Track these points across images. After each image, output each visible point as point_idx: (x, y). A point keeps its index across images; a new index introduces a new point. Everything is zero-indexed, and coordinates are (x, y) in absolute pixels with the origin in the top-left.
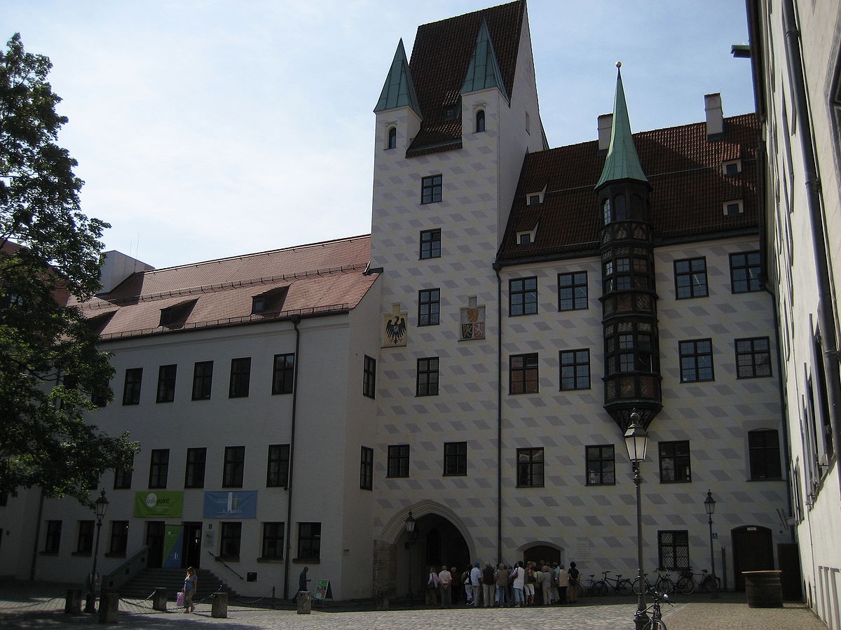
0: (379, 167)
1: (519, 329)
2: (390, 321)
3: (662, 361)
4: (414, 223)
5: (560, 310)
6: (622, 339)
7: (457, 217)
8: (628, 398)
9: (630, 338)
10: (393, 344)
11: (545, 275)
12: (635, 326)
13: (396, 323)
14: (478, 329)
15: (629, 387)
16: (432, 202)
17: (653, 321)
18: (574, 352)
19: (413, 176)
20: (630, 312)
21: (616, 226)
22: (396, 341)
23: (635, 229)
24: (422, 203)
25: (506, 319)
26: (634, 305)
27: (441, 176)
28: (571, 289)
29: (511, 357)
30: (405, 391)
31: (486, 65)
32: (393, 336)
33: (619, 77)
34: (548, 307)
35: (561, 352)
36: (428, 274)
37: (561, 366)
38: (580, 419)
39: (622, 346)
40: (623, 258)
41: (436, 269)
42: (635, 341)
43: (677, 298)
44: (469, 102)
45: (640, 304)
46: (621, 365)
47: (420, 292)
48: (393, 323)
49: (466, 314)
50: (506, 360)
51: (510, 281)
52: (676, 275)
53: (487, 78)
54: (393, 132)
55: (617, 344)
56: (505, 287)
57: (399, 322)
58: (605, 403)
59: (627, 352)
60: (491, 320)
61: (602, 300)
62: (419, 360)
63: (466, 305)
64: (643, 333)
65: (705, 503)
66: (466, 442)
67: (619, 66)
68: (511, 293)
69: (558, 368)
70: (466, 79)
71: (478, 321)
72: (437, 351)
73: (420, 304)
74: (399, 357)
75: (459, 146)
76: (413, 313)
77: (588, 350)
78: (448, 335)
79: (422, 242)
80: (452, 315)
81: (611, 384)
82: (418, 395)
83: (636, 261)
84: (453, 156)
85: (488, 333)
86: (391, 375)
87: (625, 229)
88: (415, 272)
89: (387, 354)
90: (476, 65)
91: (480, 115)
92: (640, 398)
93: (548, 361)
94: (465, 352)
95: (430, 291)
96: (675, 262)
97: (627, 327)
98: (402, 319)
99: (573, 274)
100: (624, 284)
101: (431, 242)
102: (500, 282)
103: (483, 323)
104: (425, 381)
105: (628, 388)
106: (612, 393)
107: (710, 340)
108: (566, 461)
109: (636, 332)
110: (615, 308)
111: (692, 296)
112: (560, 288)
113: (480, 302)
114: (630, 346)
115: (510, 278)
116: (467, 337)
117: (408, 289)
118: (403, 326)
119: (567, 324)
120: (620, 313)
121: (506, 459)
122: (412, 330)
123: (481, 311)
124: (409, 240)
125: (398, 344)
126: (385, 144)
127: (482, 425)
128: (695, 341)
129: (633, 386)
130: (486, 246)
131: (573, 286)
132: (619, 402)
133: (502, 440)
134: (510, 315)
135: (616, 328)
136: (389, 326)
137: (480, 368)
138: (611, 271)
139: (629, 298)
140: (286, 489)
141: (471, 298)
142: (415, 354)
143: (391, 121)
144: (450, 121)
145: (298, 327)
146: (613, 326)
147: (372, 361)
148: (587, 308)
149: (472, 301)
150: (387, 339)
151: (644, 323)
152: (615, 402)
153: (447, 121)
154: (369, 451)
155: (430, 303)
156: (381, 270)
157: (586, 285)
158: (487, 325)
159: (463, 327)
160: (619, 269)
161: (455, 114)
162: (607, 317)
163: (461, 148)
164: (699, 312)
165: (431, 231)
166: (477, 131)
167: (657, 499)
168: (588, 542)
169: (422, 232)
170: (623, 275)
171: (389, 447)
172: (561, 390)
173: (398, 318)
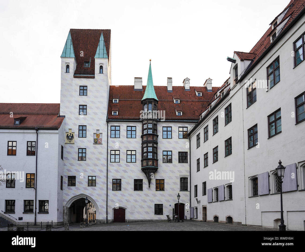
0: (63, 79)
1: (113, 142)
2: (68, 135)
4: (77, 102)
5: (127, 138)
6: (149, 148)
7: (93, 102)
8: (150, 166)
9: (151, 148)
10: (69, 142)
11: (122, 126)
12: (153, 145)
13: (70, 136)
14: (100, 141)
16: (83, 95)
17: (157, 143)
18: (131, 151)
19: (77, 85)
20: (152, 140)
22: (70, 142)
24: (80, 95)
25: (109, 139)
27: (87, 86)
28: (131, 132)
29: (111, 150)
30: (74, 159)
32: (69, 140)
34: (124, 136)
35: (127, 151)
36: (82, 120)
38: (133, 171)
39: (149, 150)
40: (150, 124)
41: (85, 119)
42: (153, 149)
43: (163, 138)
45: (154, 138)
47: (79, 126)
49: (95, 135)
50: (109, 151)
52: (163, 131)
54: (68, 67)
56: (109, 128)
57: (71, 135)
59: (150, 152)
60: (104, 138)
62: (79, 149)
63: (96, 132)
64: (155, 147)
66: (96, 176)
68: (111, 130)
69: (126, 156)
71: (100, 138)
72: (85, 146)
73: (79, 130)
74: (72, 147)
76: (76, 133)
77: (136, 151)
78: (89, 141)
79: (79, 109)
80: (91, 135)
82: (78, 160)
84: (91, 80)
85: (103, 142)
86: (69, 153)
88: (77, 119)
89: (67, 146)
91: (101, 67)
92: (154, 166)
93: (123, 153)
94: (95, 148)
96: (163, 127)
97: (151, 145)
98: (72, 135)
99: (131, 127)
100: (150, 132)
101: (83, 108)
102: (108, 126)
104: (81, 156)
105: (150, 163)
106: (145, 164)
107: (172, 151)
108: (128, 183)
109: (153, 147)
110: (147, 139)
111: (167, 138)
112: (127, 131)
113: (100, 132)
114: (151, 150)
115: (111, 125)
116: (96, 143)
117: (75, 124)
118: (72, 137)
119: (129, 142)
120: (149, 140)
122: (76, 138)
123: (100, 135)
124: (75, 107)
125: (71, 142)
126: (65, 71)
127: (101, 171)
128: (167, 151)
129: (152, 162)
130: (103, 113)
133: (108, 176)
134: (111, 137)
136: (68, 136)
137: (100, 153)
138: (146, 127)
139: (152, 136)
140: (34, 189)
141: (97, 130)
142: (77, 146)
143: (67, 62)
144: (87, 68)
145: (38, 132)
146: (146, 144)
147: (62, 147)
148: (136, 138)
149: (98, 131)
150: (67, 141)
151: (155, 144)
152: (147, 167)
153: (86, 68)
154: (62, 177)
155: (83, 130)
156: (64, 116)
157: (136, 131)
158: (103, 140)
159: (95, 139)
160: (149, 127)
161: (89, 66)
162: (144, 141)
163: (94, 78)
164: (169, 143)
165: (83, 105)
166: (100, 73)
167: (155, 195)
168: (134, 207)
169: (80, 105)
170: (150, 129)
171: (68, 176)
172: (127, 162)
173: (71, 134)
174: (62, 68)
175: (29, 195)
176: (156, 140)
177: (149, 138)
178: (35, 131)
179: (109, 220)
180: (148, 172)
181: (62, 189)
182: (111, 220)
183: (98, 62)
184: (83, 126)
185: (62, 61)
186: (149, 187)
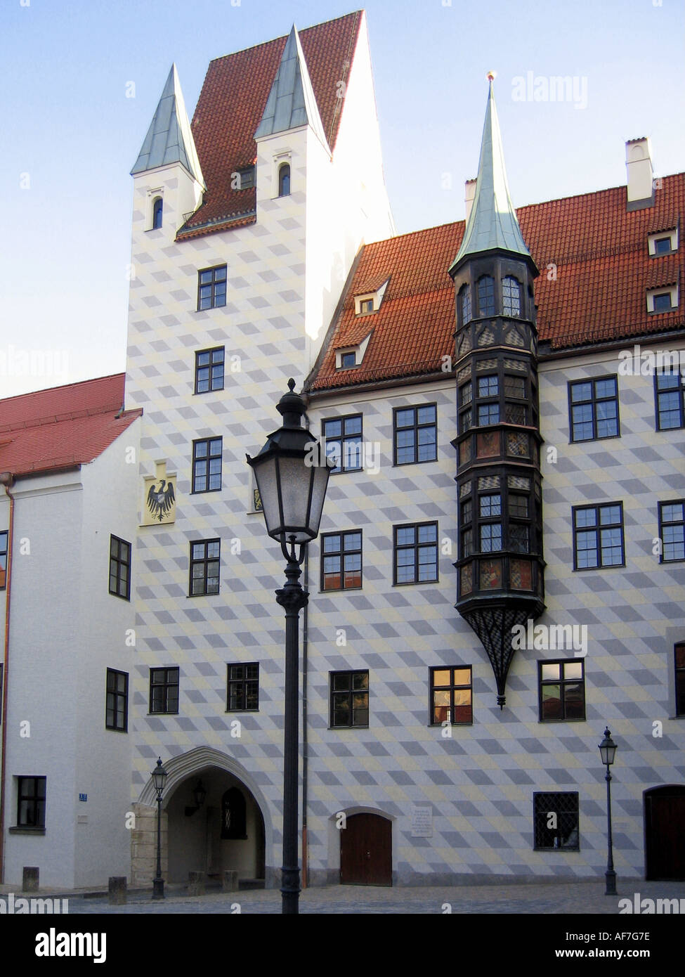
1: (336, 493)
2: (153, 487)
3: (546, 537)
4: (187, 340)
5: (395, 464)
6: (485, 501)
7: (248, 329)
8: (492, 592)
9: (497, 500)
10: (157, 521)
11: (373, 412)
12: (504, 481)
13: (161, 491)
15: (494, 574)
16: (212, 307)
17: (533, 474)
18: (416, 526)
19: (186, 269)
20: (496, 459)
21: (480, 326)
22: (161, 517)
23: (508, 330)
24: (199, 309)
26: (504, 448)
27: (225, 266)
28: (412, 432)
29: (324, 535)
30: (173, 590)
32: (157, 510)
35: (396, 528)
36: (206, 416)
37: (397, 548)
38: (423, 628)
39: (485, 513)
40: (488, 377)
41: (217, 409)
42: (504, 505)
43: (572, 441)
44: (267, 154)
45: (512, 447)
46: (483, 542)
47: (195, 442)
48: (156, 491)
51: (324, 422)
52: (571, 405)
53: (295, 112)
54: (158, 205)
55: (477, 508)
56: (316, 430)
57: (166, 489)
58: (458, 601)
59: (491, 522)
61: (456, 443)
62: (192, 543)
64: (517, 493)
65: (600, 747)
66: (258, 663)
67: (490, 79)
69: (391, 552)
70: (264, 117)
72: (216, 529)
73: (195, 460)
74: (165, 541)
75: (252, 221)
76: (185, 474)
78: (235, 506)
79: (198, 368)
81: (467, 571)
82: (191, 595)
83: (509, 382)
84: (243, 237)
86: (154, 566)
87: (492, 331)
88: (187, 413)
89: (150, 536)
90: (280, 95)
91: (285, 171)
92: (509, 592)
93: (376, 541)
95: (209, 440)
96: (571, 384)
97: (492, 483)
98: (170, 485)
99: (416, 408)
100: (490, 417)
101: (211, 367)
102: (309, 423)
104: (201, 575)
105: (492, 577)
106: (468, 586)
107: (620, 504)
108: (400, 689)
109: (507, 493)
110: (475, 453)
111: (595, 438)
112: (397, 430)
114: (497, 511)
115: (324, 417)
117: (177, 439)
118: (170, 495)
119: (406, 485)
120: (480, 461)
121: (316, 688)
122: (183, 499)
124: (178, 366)
125: (164, 521)
126: (148, 222)
128: (597, 507)
129: (499, 573)
131: (416, 427)
132: (478, 597)
133: (309, 660)
135: (475, 485)
136: (152, 496)
138: (471, 397)
139: (497, 438)
142: (187, 534)
143: (155, 187)
144: (246, 190)
145: (12, 492)
146: (470, 482)
147: (124, 545)
148: (436, 458)
151: (518, 477)
152: (471, 598)
153: (241, 191)
154: (120, 676)
155: (208, 459)
156: (139, 411)
157: (435, 424)
159: (256, 493)
160: (482, 394)
161: (252, 181)
162: (463, 467)
163: (255, 222)
164: (604, 461)
165: (212, 352)
166: (280, 195)
167: (534, 747)
168: (430, 809)
169: (198, 353)
170: (489, 402)
171: (152, 670)
172: (395, 583)
173: (163, 482)
174: (136, 216)
176: (519, 454)
177: (480, 452)
178: (0, 490)
179: (315, 874)
183: (269, 152)
186: (501, 701)
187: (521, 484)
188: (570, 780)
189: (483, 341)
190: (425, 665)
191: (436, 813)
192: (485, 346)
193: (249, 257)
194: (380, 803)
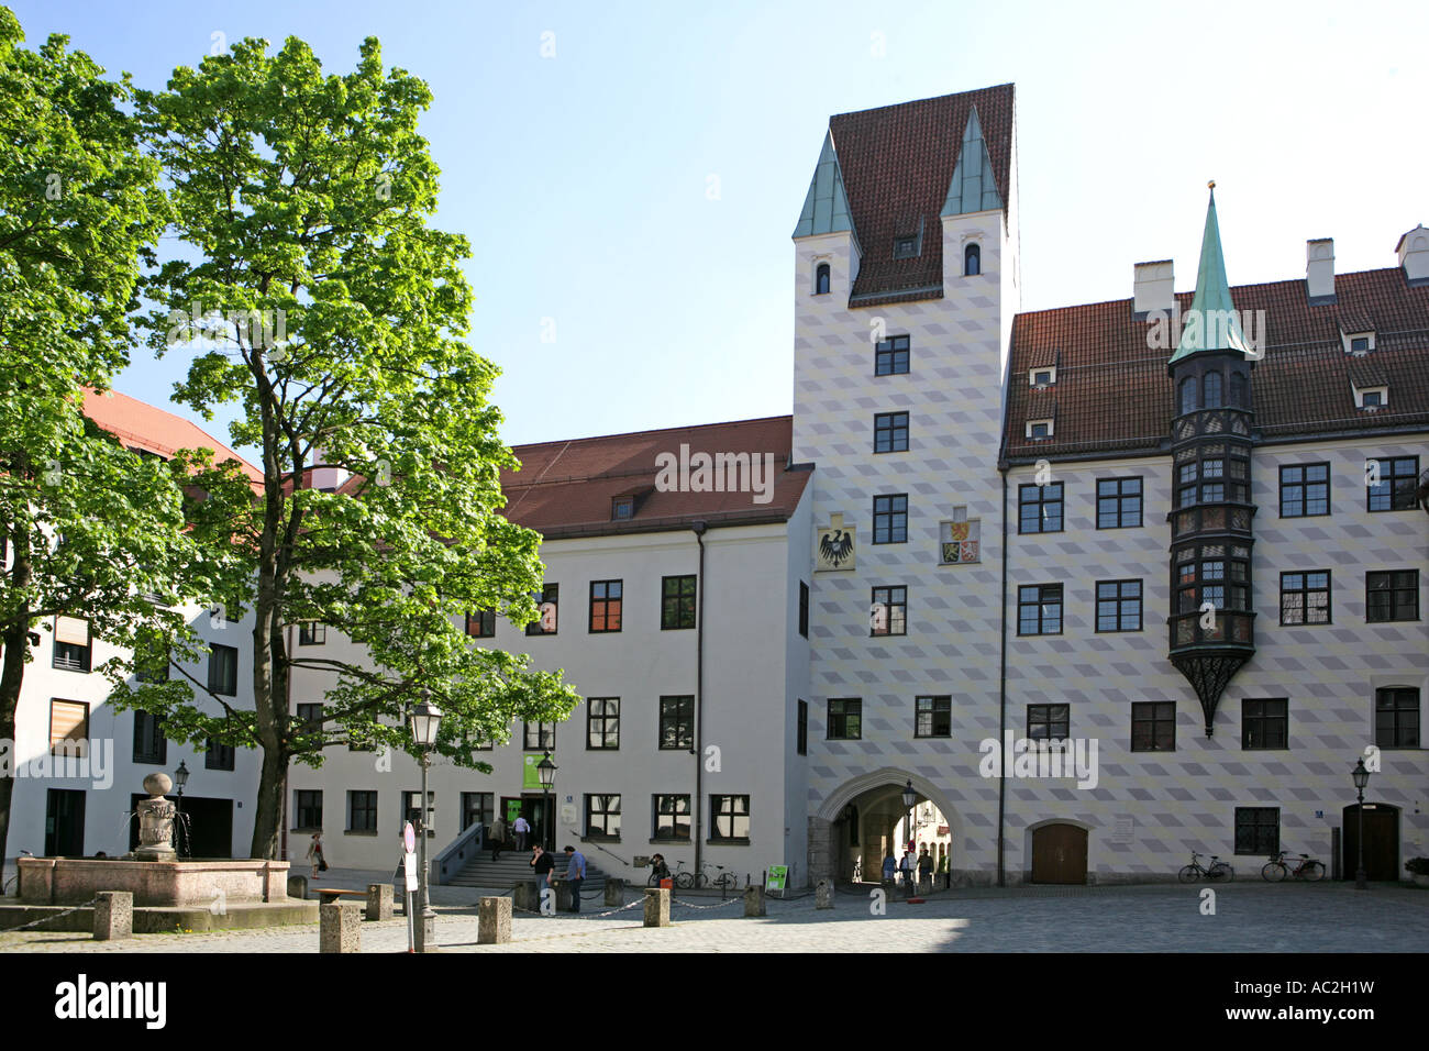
0: (803, 320)
1: (1033, 551)
2: (827, 536)
3: (1254, 596)
4: (864, 402)
5: (1098, 528)
6: (1207, 566)
7: (936, 397)
8: (1214, 643)
9: (1219, 566)
10: (832, 567)
11: (1076, 480)
12: (1228, 550)
13: (836, 540)
14: (968, 551)
16: (892, 372)
17: (1249, 543)
18: (1119, 583)
19: (862, 335)
20: (1221, 532)
21: (1207, 415)
22: (836, 563)
23: (1234, 420)
24: (877, 374)
25: (1013, 537)
26: (1229, 523)
27: (908, 336)
28: (1116, 501)
29: (1020, 587)
31: (982, 176)
32: (832, 557)
33: (1212, 203)
34: (1081, 523)
35: (1098, 583)
36: (889, 473)
37: (1098, 600)
38: (1126, 669)
39: (1207, 576)
40: (1213, 459)
41: (902, 468)
42: (1227, 570)
43: (1281, 517)
45: (1236, 521)
46: (1205, 601)
47: (876, 498)
48: (831, 539)
49: (948, 530)
50: (1013, 591)
51: (1022, 486)
52: (1282, 485)
53: (986, 195)
54: (823, 271)
55: (1200, 573)
56: (1013, 494)
57: (842, 538)
58: (1171, 648)
59: (1213, 583)
60: (990, 537)
61: (1171, 517)
62: (874, 589)
63: (950, 518)
64: (1238, 560)
66: (951, 696)
67: (1212, 186)
68: (1021, 503)
69: (1094, 604)
70: (949, 196)
71: (968, 539)
72: (904, 578)
73: (875, 514)
74: (844, 585)
75: (939, 295)
76: (866, 525)
77: (1140, 581)
78: (923, 557)
79: (877, 430)
80: (928, 531)
81: (1185, 624)
82: (873, 634)
83: (1233, 465)
84: (928, 309)
85: (983, 555)
86: (831, 607)
87: (1219, 420)
88: (867, 470)
89: (824, 581)
90: (965, 175)
91: (972, 251)
92: (1232, 644)
93: (1077, 593)
94: (947, 579)
96: (1282, 468)
97: (1216, 551)
98: (847, 535)
99: (1120, 480)
100: (1214, 495)
101: (891, 430)
102: (1005, 486)
103: (975, 542)
104: (884, 617)
106: (1186, 637)
107: (1328, 571)
109: (1228, 560)
110: (1199, 526)
111: (1305, 514)
112: (1099, 498)
113: (972, 513)
114: (1219, 576)
115: (1022, 482)
116: (950, 560)
117: (856, 494)
118: (847, 543)
119: (1110, 546)
120: (1207, 532)
121: (1014, 718)
122: (862, 548)
123: (972, 527)
124: (856, 426)
125: (841, 566)
126: (811, 286)
127: (975, 674)
128: (1305, 574)
129: (1222, 627)
130: (983, 438)
131: (1120, 497)
132: (1201, 648)
133: (1006, 694)
134: (1020, 532)
135: (1199, 552)
136: (825, 543)
137: (973, 601)
138: (1193, 477)
139: (1222, 512)
140: (692, 752)
141: (955, 509)
142: (868, 580)
143: (819, 252)
144: (908, 259)
145: (703, 539)
146: (1192, 550)
147: (804, 589)
148: (1141, 525)
149: (959, 512)
150: (821, 560)
151: (1240, 546)
152: (1194, 648)
153: (903, 260)
154: (803, 706)
155: (891, 514)
156: (812, 466)
157: (1140, 495)
158: (984, 543)
159: (945, 547)
160: (1207, 474)
161: (914, 249)
162: (1183, 537)
163: (942, 297)
164: (1314, 534)
165: (892, 415)
166: (967, 274)
167: (1236, 770)
168: (1131, 820)
169: (877, 416)
170: (1214, 481)
171: (830, 701)
172: (1097, 631)
173: (839, 533)
174: (799, 279)
175: (674, 773)
176: (1242, 527)
177: (1205, 524)
178: (691, 536)
179: (1011, 875)
180: (1202, 670)
181: (802, 748)
182: (1022, 876)
183: (955, 231)
184: (891, 497)
185: (800, 254)
186: (1209, 732)
187: (1240, 552)
188: (1273, 798)
189: (1210, 429)
190: (1126, 700)
191: (1136, 823)
192: (1213, 433)
193: (935, 329)
194: (1079, 816)
